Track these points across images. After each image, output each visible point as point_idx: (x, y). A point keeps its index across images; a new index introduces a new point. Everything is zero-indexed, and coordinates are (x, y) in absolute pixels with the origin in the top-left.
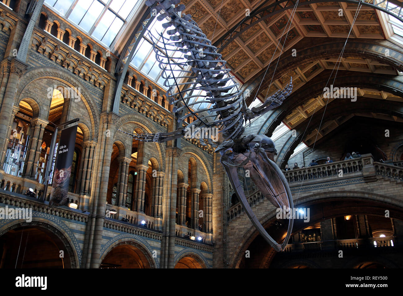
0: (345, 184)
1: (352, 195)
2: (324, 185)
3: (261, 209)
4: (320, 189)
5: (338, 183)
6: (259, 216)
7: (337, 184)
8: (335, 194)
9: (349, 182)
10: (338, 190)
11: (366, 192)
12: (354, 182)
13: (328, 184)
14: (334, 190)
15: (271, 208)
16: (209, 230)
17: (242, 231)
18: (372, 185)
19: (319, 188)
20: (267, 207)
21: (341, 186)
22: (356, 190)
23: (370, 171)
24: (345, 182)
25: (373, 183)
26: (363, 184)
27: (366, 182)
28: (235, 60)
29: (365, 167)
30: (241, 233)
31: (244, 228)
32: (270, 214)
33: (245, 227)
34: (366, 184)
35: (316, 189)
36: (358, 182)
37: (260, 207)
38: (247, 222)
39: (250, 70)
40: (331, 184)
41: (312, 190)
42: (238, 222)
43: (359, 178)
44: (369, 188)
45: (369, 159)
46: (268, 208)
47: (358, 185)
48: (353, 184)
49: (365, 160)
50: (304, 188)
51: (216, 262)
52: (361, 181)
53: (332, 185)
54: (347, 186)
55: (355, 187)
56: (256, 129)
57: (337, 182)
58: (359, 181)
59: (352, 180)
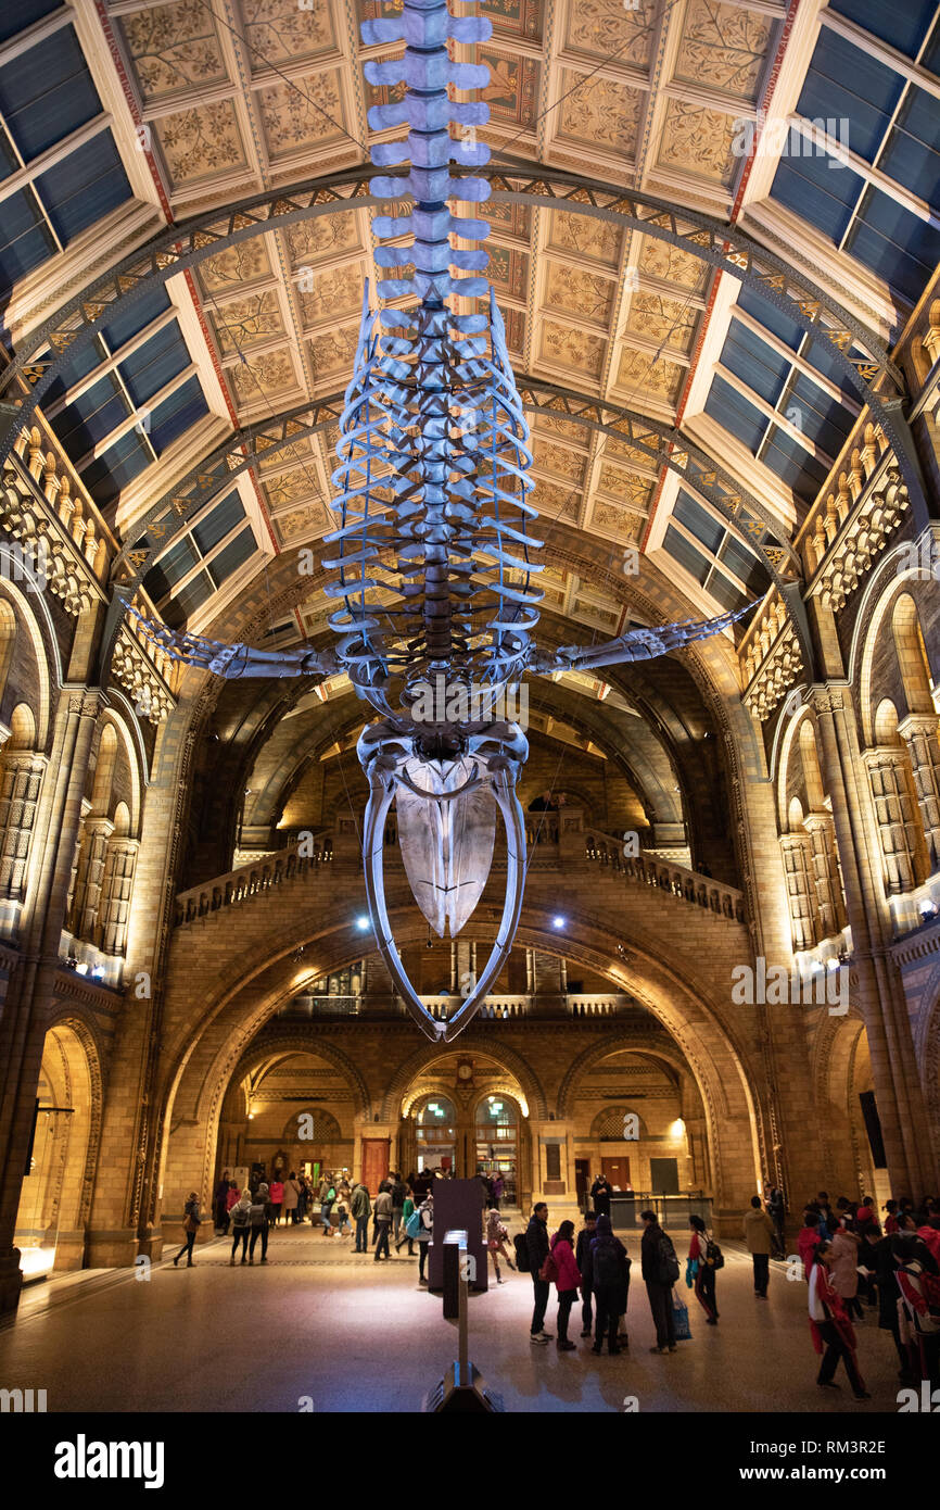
6: (273, 922)
15: (312, 905)
16: (114, 945)
17: (216, 960)
18: (574, 882)
20: (300, 900)
23: (577, 848)
25: (578, 876)
26: (557, 876)
27: (562, 874)
28: (286, 485)
29: (564, 837)
30: (214, 965)
31: (226, 951)
33: (228, 948)
34: (561, 877)
36: (543, 870)
37: (281, 900)
38: (236, 936)
39: (306, 522)
42: (207, 933)
43: (546, 862)
44: (566, 888)
45: (578, 820)
46: (302, 905)
47: (544, 876)
49: (568, 820)
51: (125, 1042)
52: (552, 868)
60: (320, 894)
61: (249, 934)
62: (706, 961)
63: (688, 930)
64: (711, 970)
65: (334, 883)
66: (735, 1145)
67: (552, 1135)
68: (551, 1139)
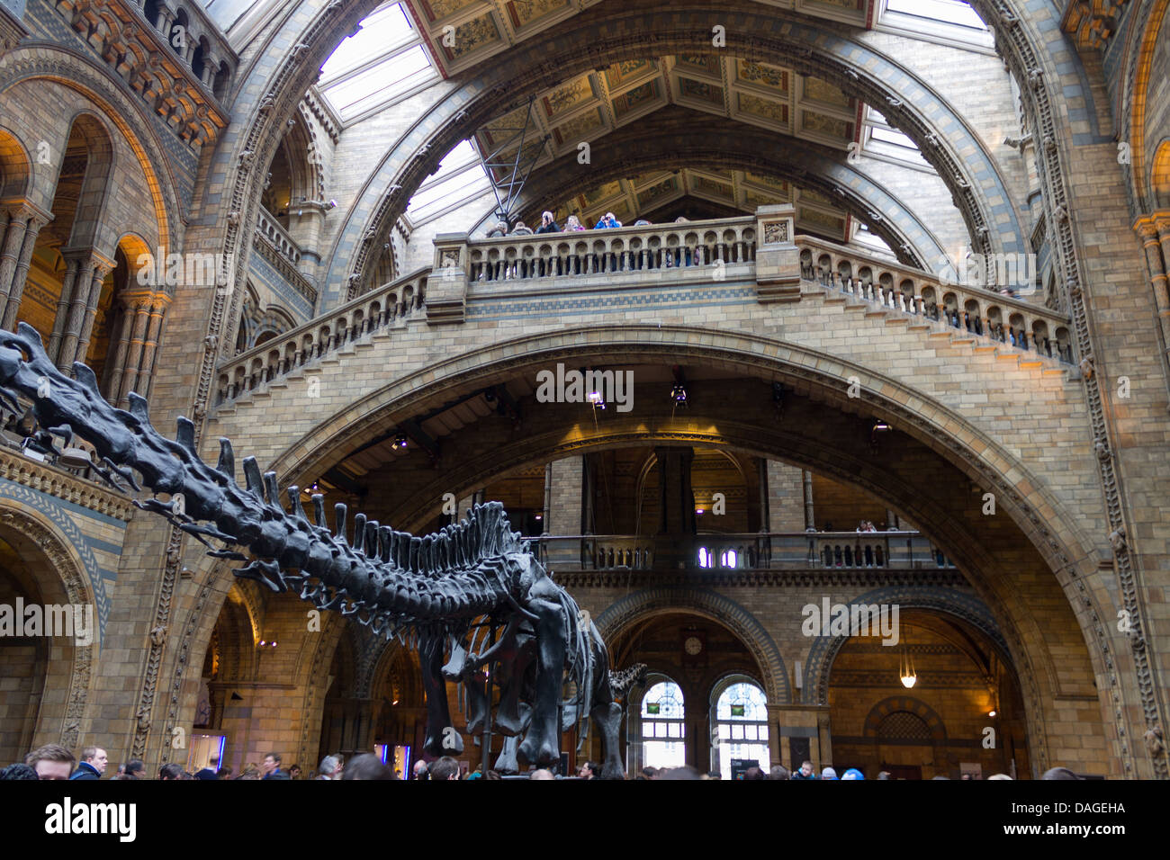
0: (688, 302)
1: (704, 341)
2: (610, 300)
3: (359, 369)
4: (593, 312)
5: (661, 296)
6: (344, 392)
7: (657, 301)
8: (645, 334)
9: (701, 298)
10: (659, 322)
11: (758, 334)
12: (719, 297)
13: (625, 299)
14: (643, 321)
15: (398, 367)
17: (266, 447)
18: (780, 313)
19: (592, 309)
20: (382, 361)
21: (670, 307)
22: (722, 327)
23: (783, 262)
24: (688, 294)
25: (787, 306)
26: (752, 307)
27: (761, 303)
29: (764, 250)
30: (264, 453)
31: (281, 434)
32: (389, 388)
33: (285, 429)
34: (760, 307)
35: (580, 313)
36: (732, 299)
37: (357, 362)
38: (295, 414)
40: (634, 298)
41: (565, 314)
42: (258, 412)
43: (737, 287)
44: (768, 323)
45: (785, 223)
46: (387, 368)
47: (733, 308)
48: (715, 304)
49: (771, 224)
50: (534, 305)
51: (135, 561)
52: (746, 295)
53: (639, 302)
54: (695, 310)
55: (722, 317)
56: (388, 136)
57: (657, 293)
58: (737, 295)
59: (714, 293)
60: (411, 352)
61: (312, 409)
62: (1004, 425)
63: (971, 377)
64: (1015, 438)
65: (429, 335)
66: (1076, 742)
67: (797, 724)
68: (794, 729)
